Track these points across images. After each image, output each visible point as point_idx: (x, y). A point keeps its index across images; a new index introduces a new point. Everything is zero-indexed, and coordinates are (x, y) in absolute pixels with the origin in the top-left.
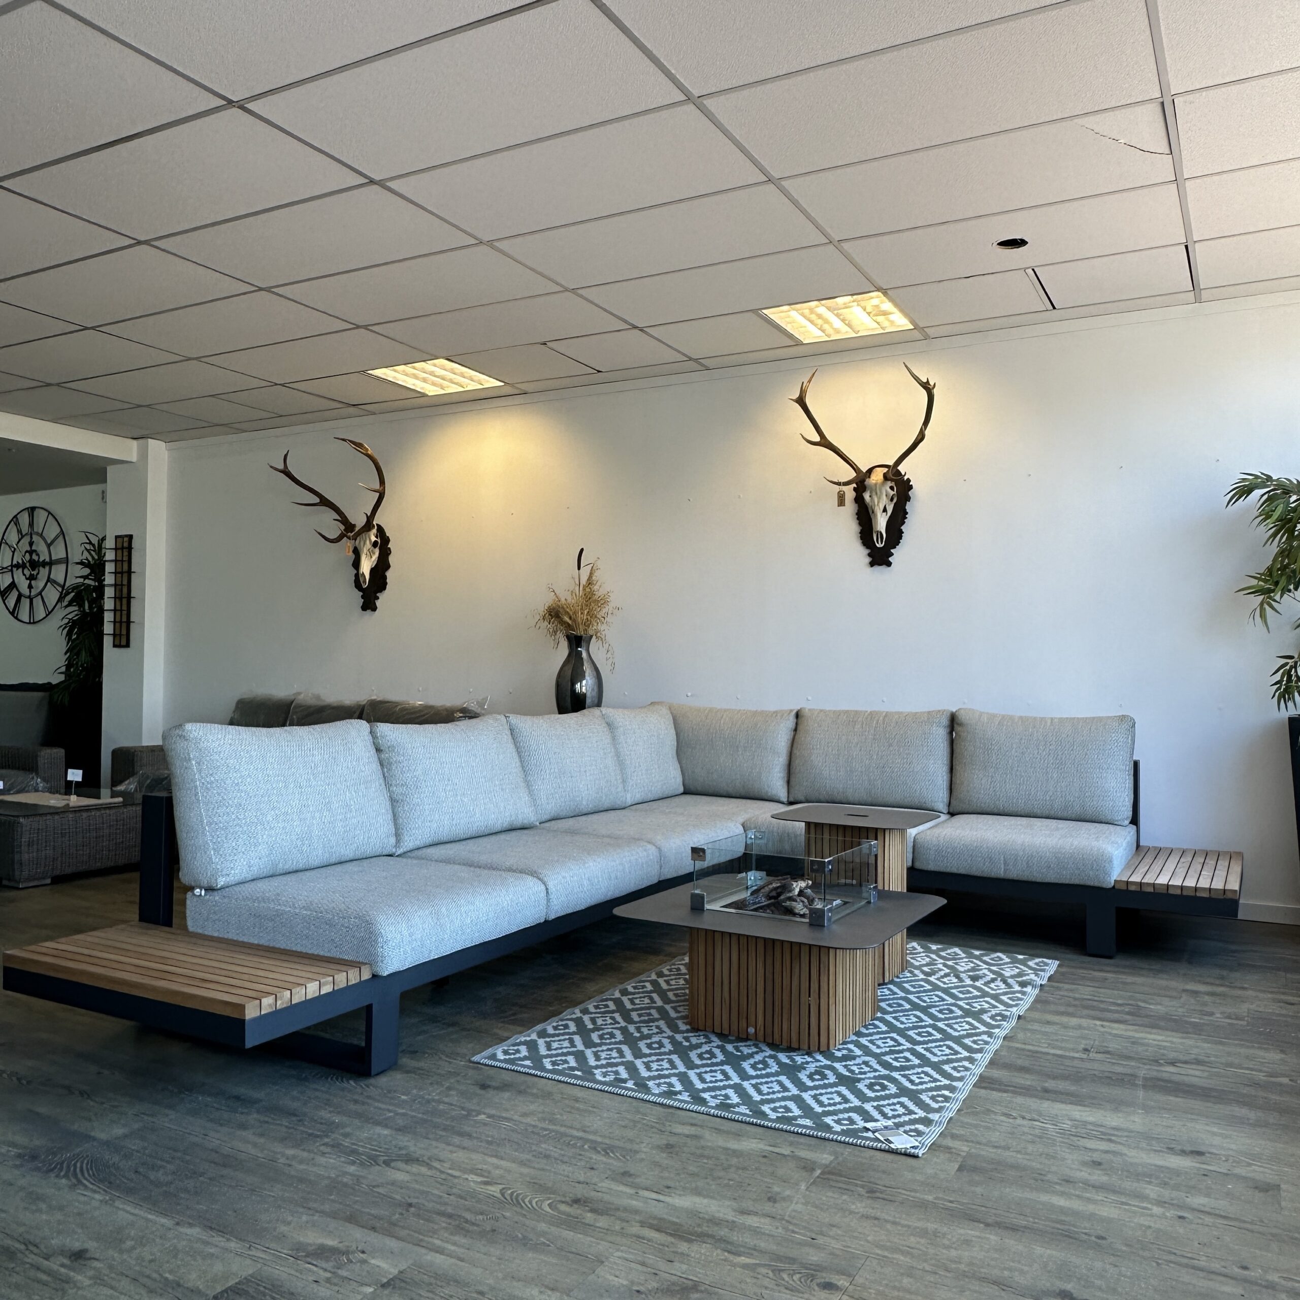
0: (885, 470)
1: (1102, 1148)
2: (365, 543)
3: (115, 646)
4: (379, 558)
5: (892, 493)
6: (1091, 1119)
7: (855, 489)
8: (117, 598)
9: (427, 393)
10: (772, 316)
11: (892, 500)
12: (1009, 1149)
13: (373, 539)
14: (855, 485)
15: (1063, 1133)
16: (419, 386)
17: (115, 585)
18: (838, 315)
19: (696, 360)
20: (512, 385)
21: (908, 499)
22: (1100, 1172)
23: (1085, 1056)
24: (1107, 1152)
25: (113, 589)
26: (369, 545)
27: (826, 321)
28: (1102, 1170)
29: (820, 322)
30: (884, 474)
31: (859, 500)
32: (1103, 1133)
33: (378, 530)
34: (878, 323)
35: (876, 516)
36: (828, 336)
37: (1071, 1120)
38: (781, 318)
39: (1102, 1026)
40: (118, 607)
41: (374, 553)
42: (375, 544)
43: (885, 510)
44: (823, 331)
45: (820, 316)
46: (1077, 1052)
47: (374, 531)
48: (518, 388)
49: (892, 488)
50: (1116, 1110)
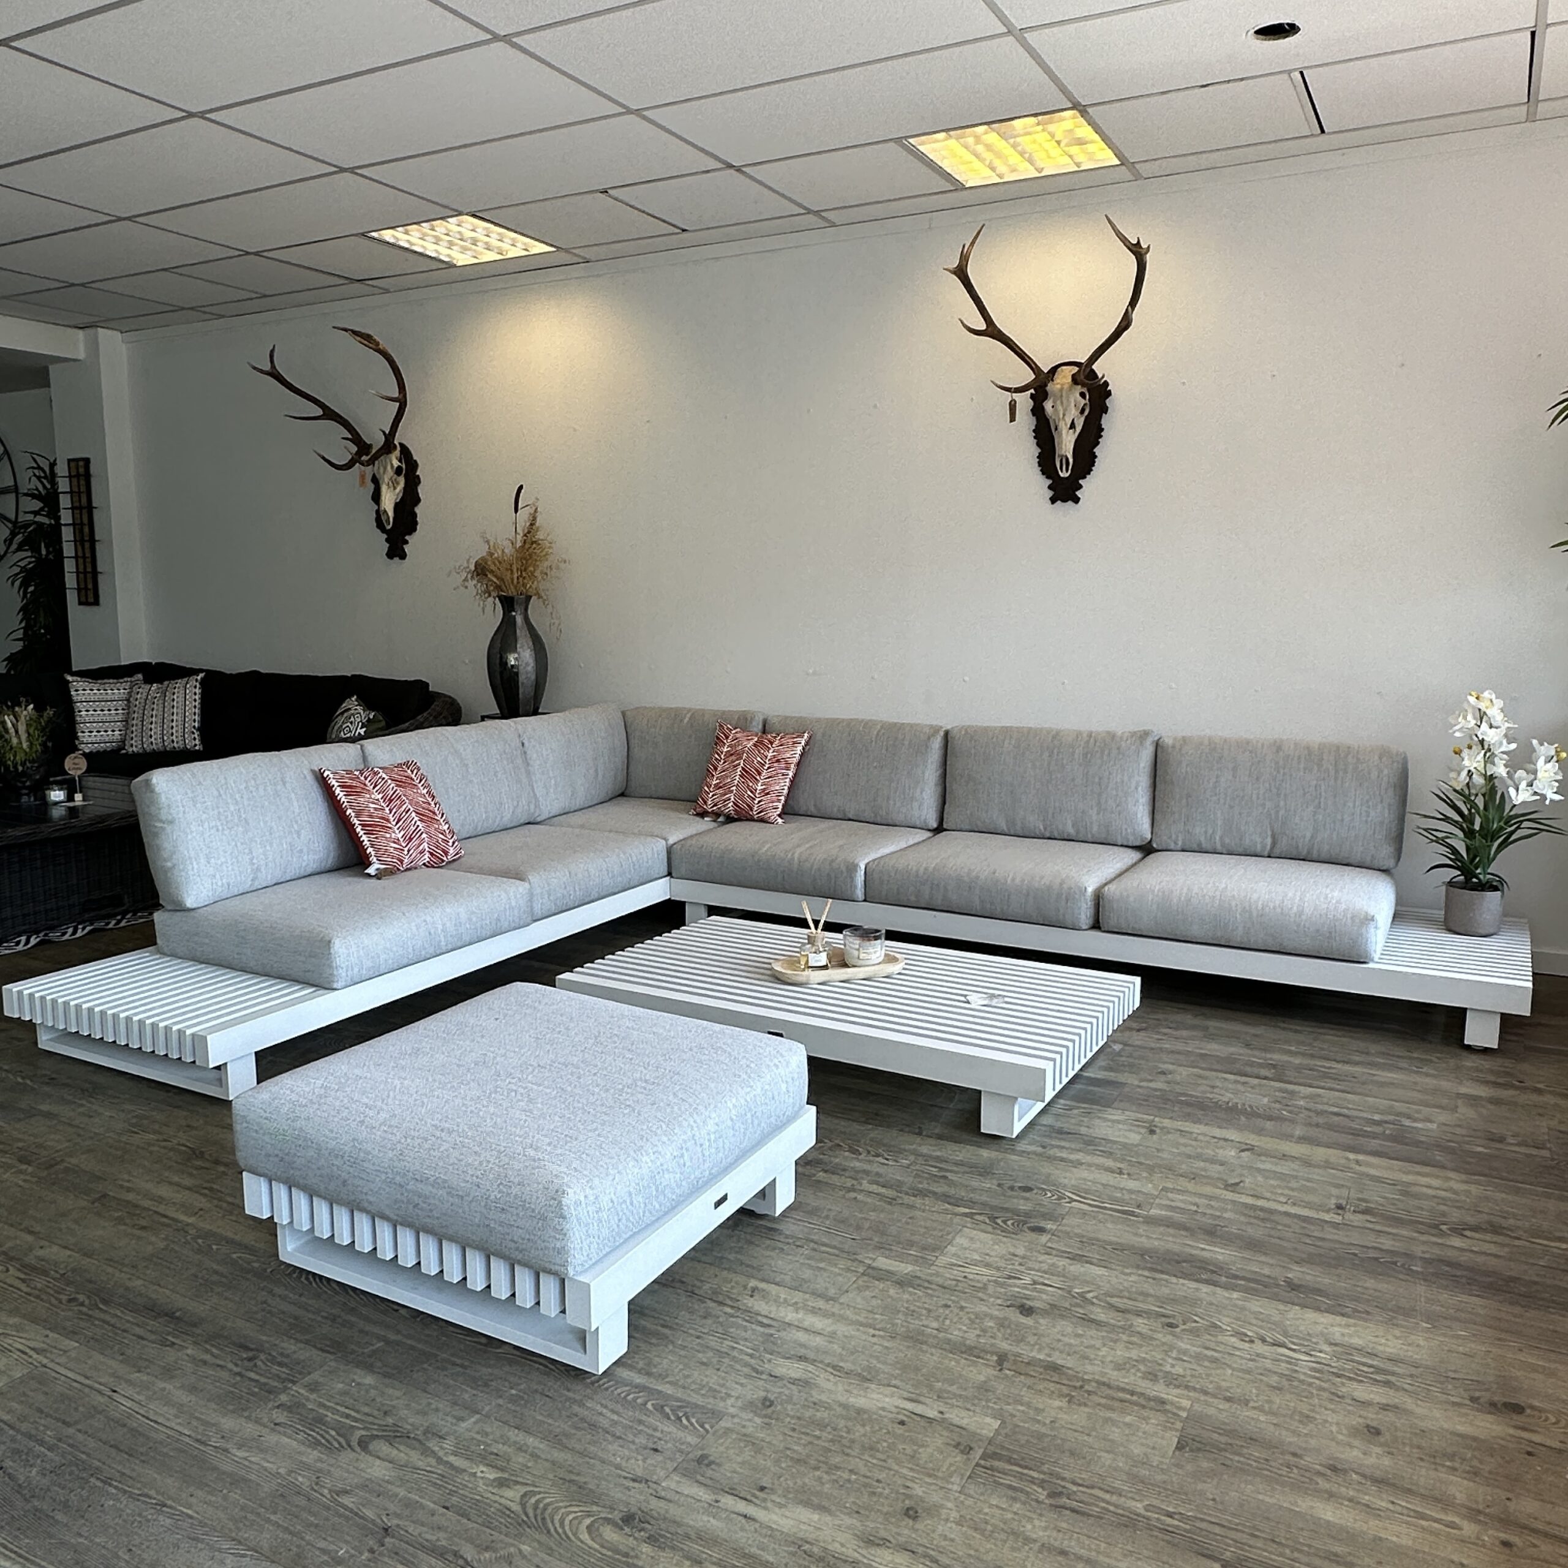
0: (1076, 369)
1: (1377, 1399)
2: (385, 469)
3: (80, 603)
4: (405, 488)
5: (1083, 402)
6: (1356, 1341)
7: (1032, 396)
8: (79, 541)
9: (455, 262)
10: (921, 148)
11: (1082, 411)
12: (1246, 1403)
13: (396, 463)
14: (1032, 391)
15: (1320, 1369)
16: (443, 253)
17: (74, 524)
18: (1014, 146)
19: (817, 213)
20: (567, 251)
21: (1105, 410)
22: (1378, 1450)
23: (1338, 1219)
24: (1385, 1408)
25: (71, 528)
26: (390, 472)
27: (999, 155)
28: (1381, 1445)
29: (988, 156)
30: (1073, 376)
31: (1038, 411)
32: (1379, 1370)
33: (401, 452)
34: (1071, 156)
35: (1060, 435)
36: (1000, 176)
37: (1331, 1344)
38: (935, 150)
39: (1357, 1162)
40: (80, 554)
41: (398, 483)
42: (398, 471)
43: (1073, 426)
44: (993, 169)
45: (989, 147)
46: (1328, 1211)
47: (397, 452)
48: (576, 255)
49: (1083, 395)
50: (1391, 1322)
